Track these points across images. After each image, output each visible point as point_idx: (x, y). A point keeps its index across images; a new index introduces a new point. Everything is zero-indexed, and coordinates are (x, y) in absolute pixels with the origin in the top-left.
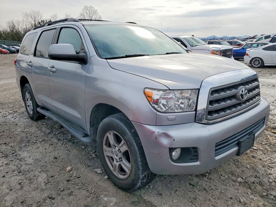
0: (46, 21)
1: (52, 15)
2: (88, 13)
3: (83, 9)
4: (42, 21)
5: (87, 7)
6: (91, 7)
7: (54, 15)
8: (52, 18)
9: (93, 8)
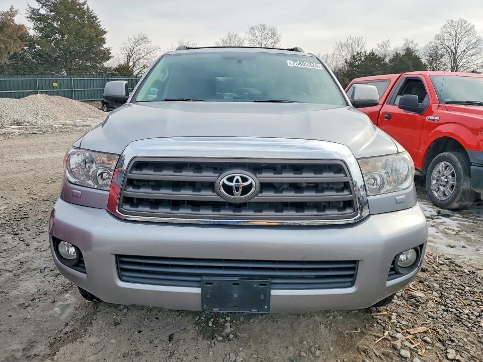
0: (364, 53)
1: (381, 42)
2: (453, 33)
3: (445, 27)
4: (358, 53)
5: (452, 22)
6: (461, 20)
7: (383, 42)
8: (379, 47)
9: (466, 22)
